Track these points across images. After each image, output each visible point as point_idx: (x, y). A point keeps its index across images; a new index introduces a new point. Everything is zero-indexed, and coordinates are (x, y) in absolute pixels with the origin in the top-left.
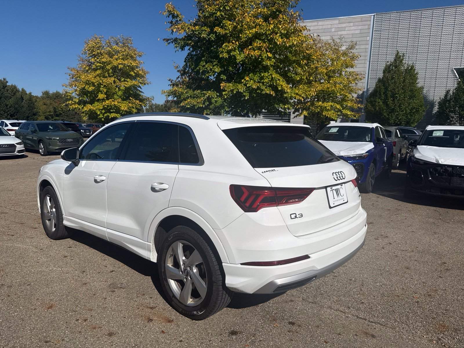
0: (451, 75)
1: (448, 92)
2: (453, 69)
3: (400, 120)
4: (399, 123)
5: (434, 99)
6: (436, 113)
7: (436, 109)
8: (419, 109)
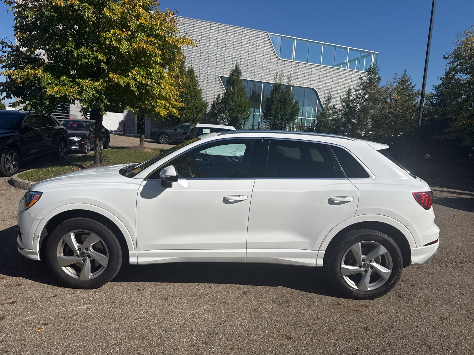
0: (218, 82)
1: (219, 96)
2: (219, 77)
3: (189, 117)
4: (188, 120)
5: (206, 101)
6: (208, 112)
7: (208, 109)
8: (202, 109)
